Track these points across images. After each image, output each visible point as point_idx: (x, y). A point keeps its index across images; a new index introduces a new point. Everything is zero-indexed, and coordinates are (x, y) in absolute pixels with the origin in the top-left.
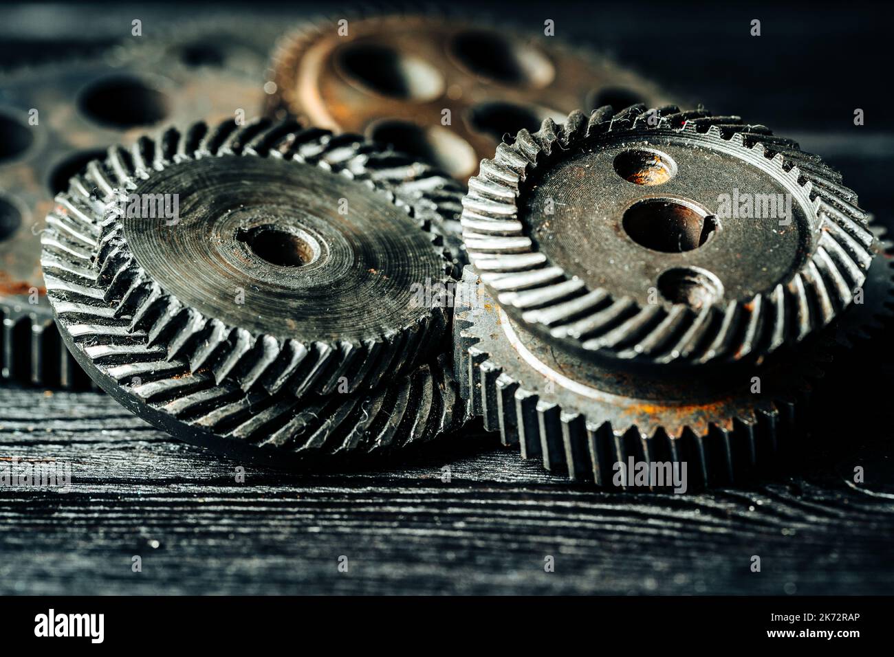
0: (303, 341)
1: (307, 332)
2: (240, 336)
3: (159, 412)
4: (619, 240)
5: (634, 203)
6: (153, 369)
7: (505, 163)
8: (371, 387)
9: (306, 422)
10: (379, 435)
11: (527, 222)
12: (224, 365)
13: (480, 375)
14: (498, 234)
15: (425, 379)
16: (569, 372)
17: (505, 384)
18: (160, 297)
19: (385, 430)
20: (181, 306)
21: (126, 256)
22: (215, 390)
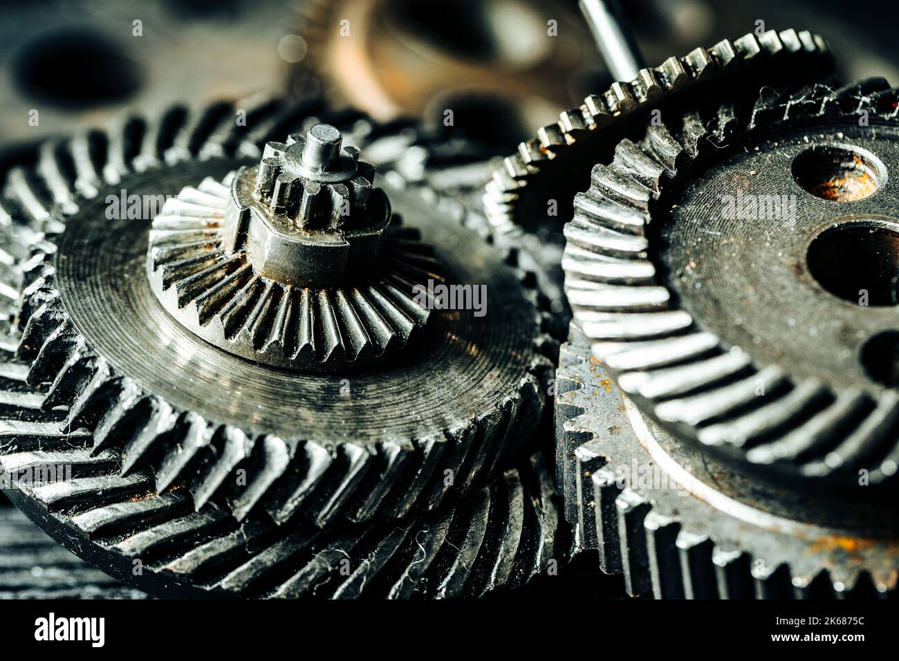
0: (325, 442)
1: (331, 428)
2: (229, 436)
3: (110, 552)
4: (802, 287)
5: (823, 230)
6: (101, 486)
7: (628, 171)
8: (430, 507)
9: (332, 566)
10: (442, 580)
11: (662, 262)
12: (206, 481)
13: (593, 489)
14: (618, 283)
15: (512, 492)
16: (726, 486)
17: (630, 506)
18: (108, 379)
19: (451, 573)
20: (140, 393)
21: (58, 317)
22: (195, 518)
